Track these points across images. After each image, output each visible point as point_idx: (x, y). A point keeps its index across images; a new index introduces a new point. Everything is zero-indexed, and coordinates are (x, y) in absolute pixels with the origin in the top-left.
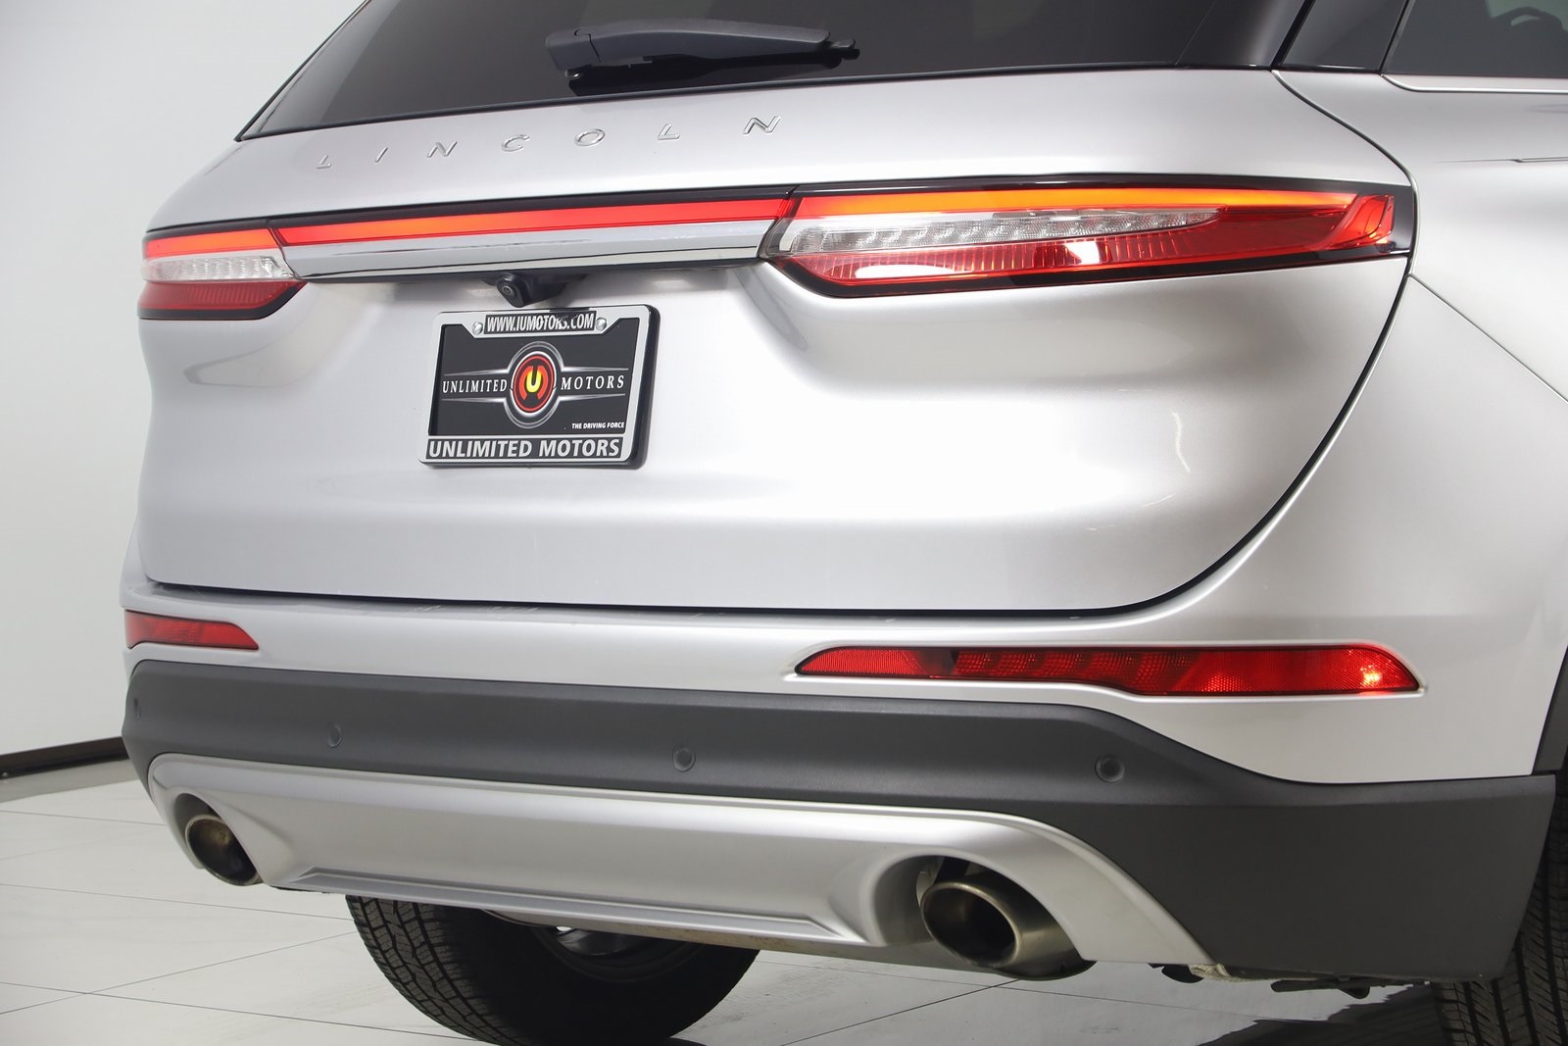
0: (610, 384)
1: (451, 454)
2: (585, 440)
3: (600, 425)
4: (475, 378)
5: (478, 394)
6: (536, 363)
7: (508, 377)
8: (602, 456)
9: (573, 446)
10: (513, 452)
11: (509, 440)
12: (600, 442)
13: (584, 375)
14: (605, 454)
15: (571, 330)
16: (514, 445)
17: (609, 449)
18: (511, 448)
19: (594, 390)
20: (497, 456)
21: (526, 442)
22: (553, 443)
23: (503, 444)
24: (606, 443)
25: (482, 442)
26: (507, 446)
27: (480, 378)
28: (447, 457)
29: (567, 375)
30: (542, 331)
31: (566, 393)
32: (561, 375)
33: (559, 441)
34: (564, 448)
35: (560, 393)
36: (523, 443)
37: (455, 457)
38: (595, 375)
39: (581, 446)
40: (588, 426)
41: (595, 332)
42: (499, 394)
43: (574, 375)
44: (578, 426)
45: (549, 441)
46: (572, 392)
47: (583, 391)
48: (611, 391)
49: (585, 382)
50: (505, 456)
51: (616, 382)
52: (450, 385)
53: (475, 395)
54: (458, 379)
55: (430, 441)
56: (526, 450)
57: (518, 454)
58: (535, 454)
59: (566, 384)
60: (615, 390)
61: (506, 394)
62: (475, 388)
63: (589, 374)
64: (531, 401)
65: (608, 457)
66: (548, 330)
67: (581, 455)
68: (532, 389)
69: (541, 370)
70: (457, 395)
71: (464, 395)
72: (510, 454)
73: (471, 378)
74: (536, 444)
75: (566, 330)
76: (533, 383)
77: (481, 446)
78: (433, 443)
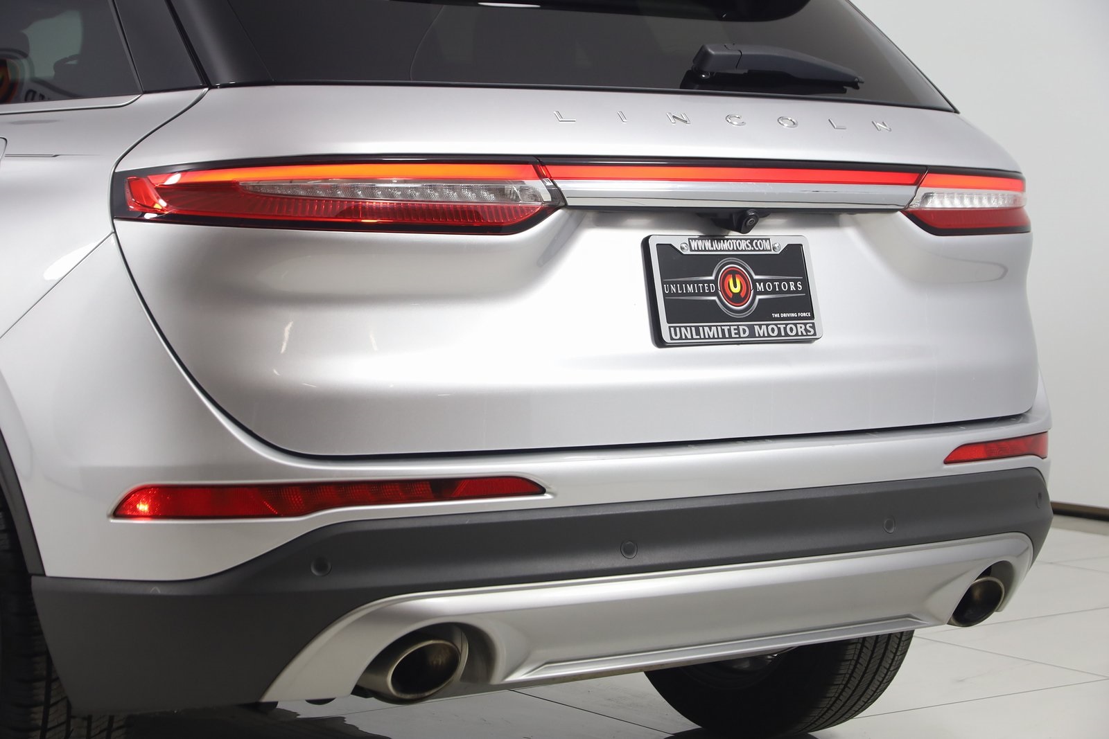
0: (792, 288)
1: (689, 337)
2: (787, 324)
3: (793, 315)
4: (690, 283)
5: (694, 294)
6: (734, 273)
7: (715, 282)
8: (802, 335)
9: (779, 329)
10: (735, 334)
11: (730, 326)
12: (799, 326)
13: (772, 281)
14: (805, 333)
15: (755, 250)
16: (735, 329)
17: (806, 330)
18: (733, 332)
19: (781, 292)
20: (724, 337)
21: (743, 326)
22: (764, 327)
23: (726, 329)
24: (803, 326)
25: (710, 327)
26: (729, 331)
27: (694, 283)
28: (686, 338)
29: (760, 281)
30: (733, 250)
31: (761, 293)
32: (754, 281)
33: (767, 325)
34: (773, 330)
35: (757, 293)
36: (741, 328)
37: (692, 339)
38: (780, 281)
39: (785, 329)
40: (785, 315)
41: (773, 252)
42: (710, 294)
43: (765, 281)
44: (777, 315)
45: (760, 326)
46: (766, 292)
47: (774, 292)
48: (793, 292)
49: (774, 286)
50: (730, 337)
51: (796, 286)
52: (670, 287)
53: (691, 294)
54: (676, 283)
55: (670, 327)
56: (744, 332)
57: (740, 335)
58: (752, 334)
59: (760, 287)
60: (797, 292)
61: (716, 294)
62: (690, 289)
63: (776, 281)
64: (737, 299)
65: (807, 335)
66: (738, 250)
67: (787, 335)
68: (736, 290)
69: (738, 277)
70: (677, 294)
71: (683, 294)
72: (733, 335)
73: (686, 283)
74: (751, 328)
75: (751, 251)
76: (735, 286)
77: (711, 330)
78: (672, 329)
